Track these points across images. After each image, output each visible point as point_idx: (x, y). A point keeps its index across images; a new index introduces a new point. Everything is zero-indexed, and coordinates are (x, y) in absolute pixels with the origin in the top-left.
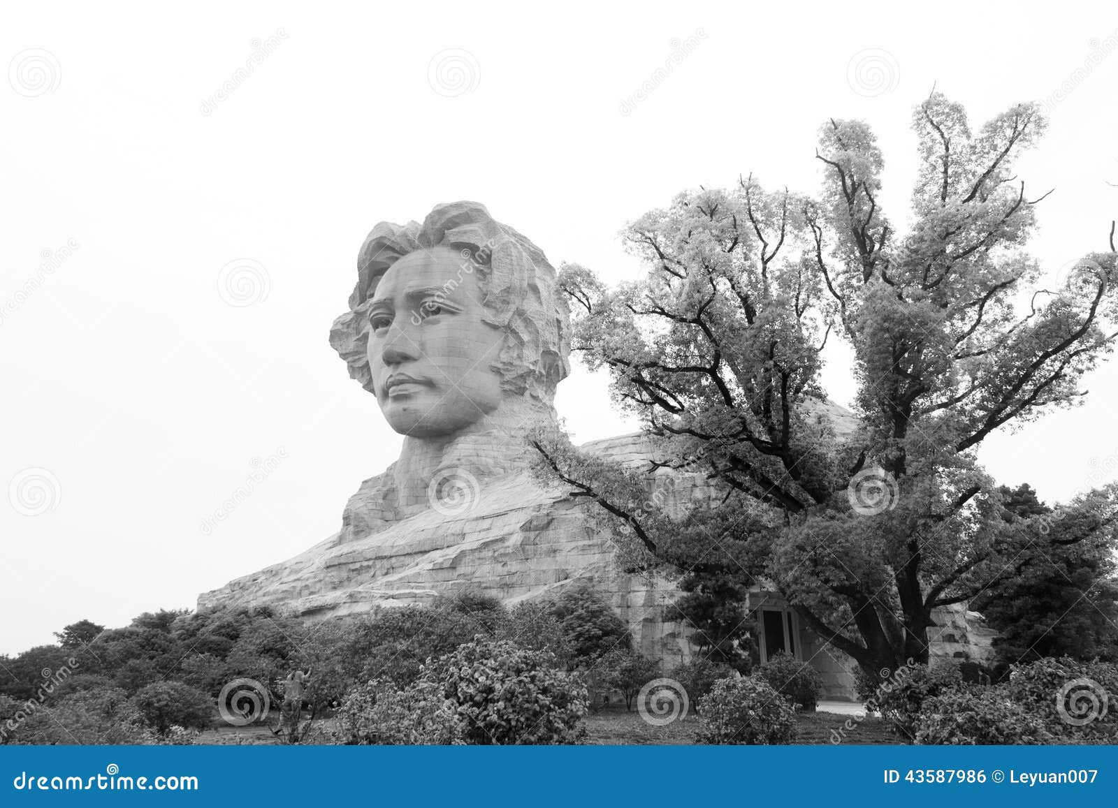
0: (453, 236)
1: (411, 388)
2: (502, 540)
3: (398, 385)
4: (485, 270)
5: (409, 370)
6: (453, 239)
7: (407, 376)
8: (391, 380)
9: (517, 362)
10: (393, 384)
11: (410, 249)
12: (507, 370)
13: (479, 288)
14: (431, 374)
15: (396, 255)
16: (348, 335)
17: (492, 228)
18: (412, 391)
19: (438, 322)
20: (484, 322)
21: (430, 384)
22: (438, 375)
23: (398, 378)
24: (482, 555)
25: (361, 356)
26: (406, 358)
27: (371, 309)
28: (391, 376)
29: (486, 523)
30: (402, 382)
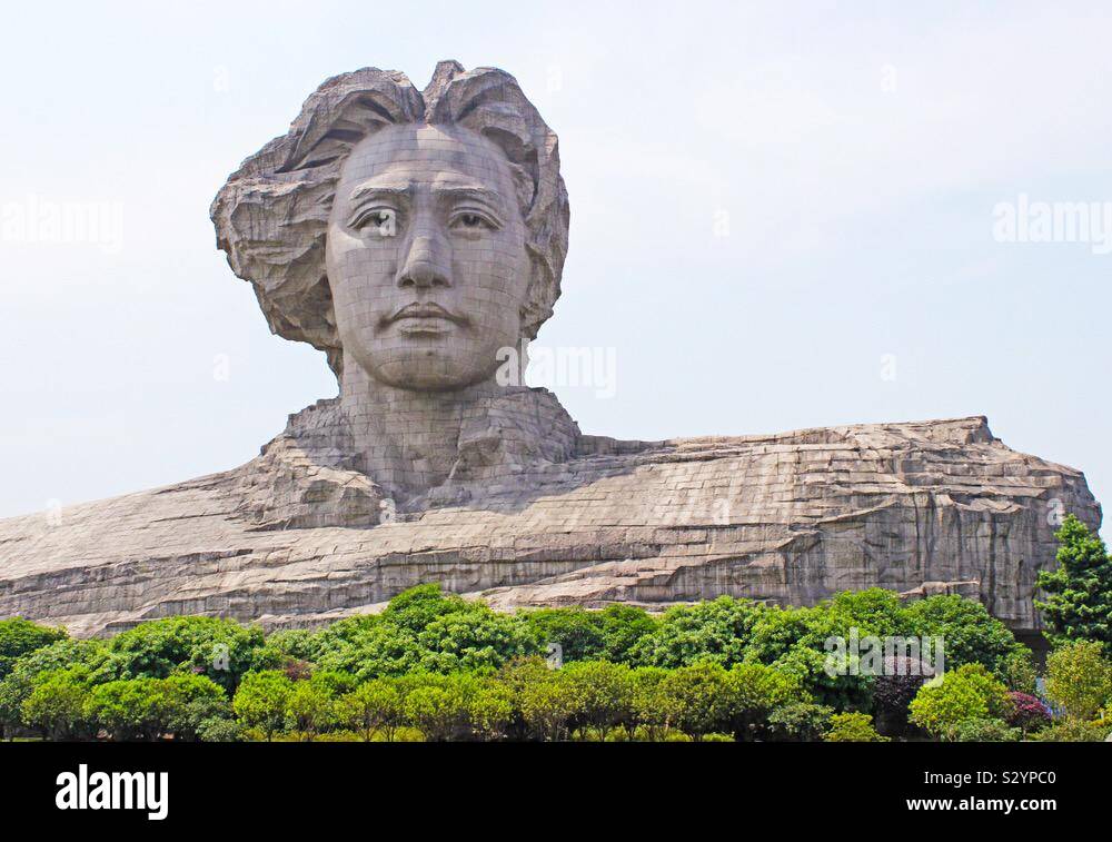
0: (486, 115)
1: (443, 325)
2: (745, 558)
3: (422, 317)
4: (525, 174)
5: (444, 299)
6: (490, 123)
7: (441, 308)
8: (413, 309)
9: (541, 305)
10: (415, 315)
11: (411, 117)
12: (531, 312)
13: (519, 197)
14: (467, 309)
15: (381, 118)
16: (269, 215)
17: (532, 116)
18: (443, 329)
19: (478, 237)
20: (527, 246)
21: (464, 323)
22: (478, 314)
23: (427, 308)
24: (710, 574)
25: (285, 249)
26: (439, 282)
27: (366, 198)
28: (414, 304)
29: (697, 535)
30: (430, 315)
